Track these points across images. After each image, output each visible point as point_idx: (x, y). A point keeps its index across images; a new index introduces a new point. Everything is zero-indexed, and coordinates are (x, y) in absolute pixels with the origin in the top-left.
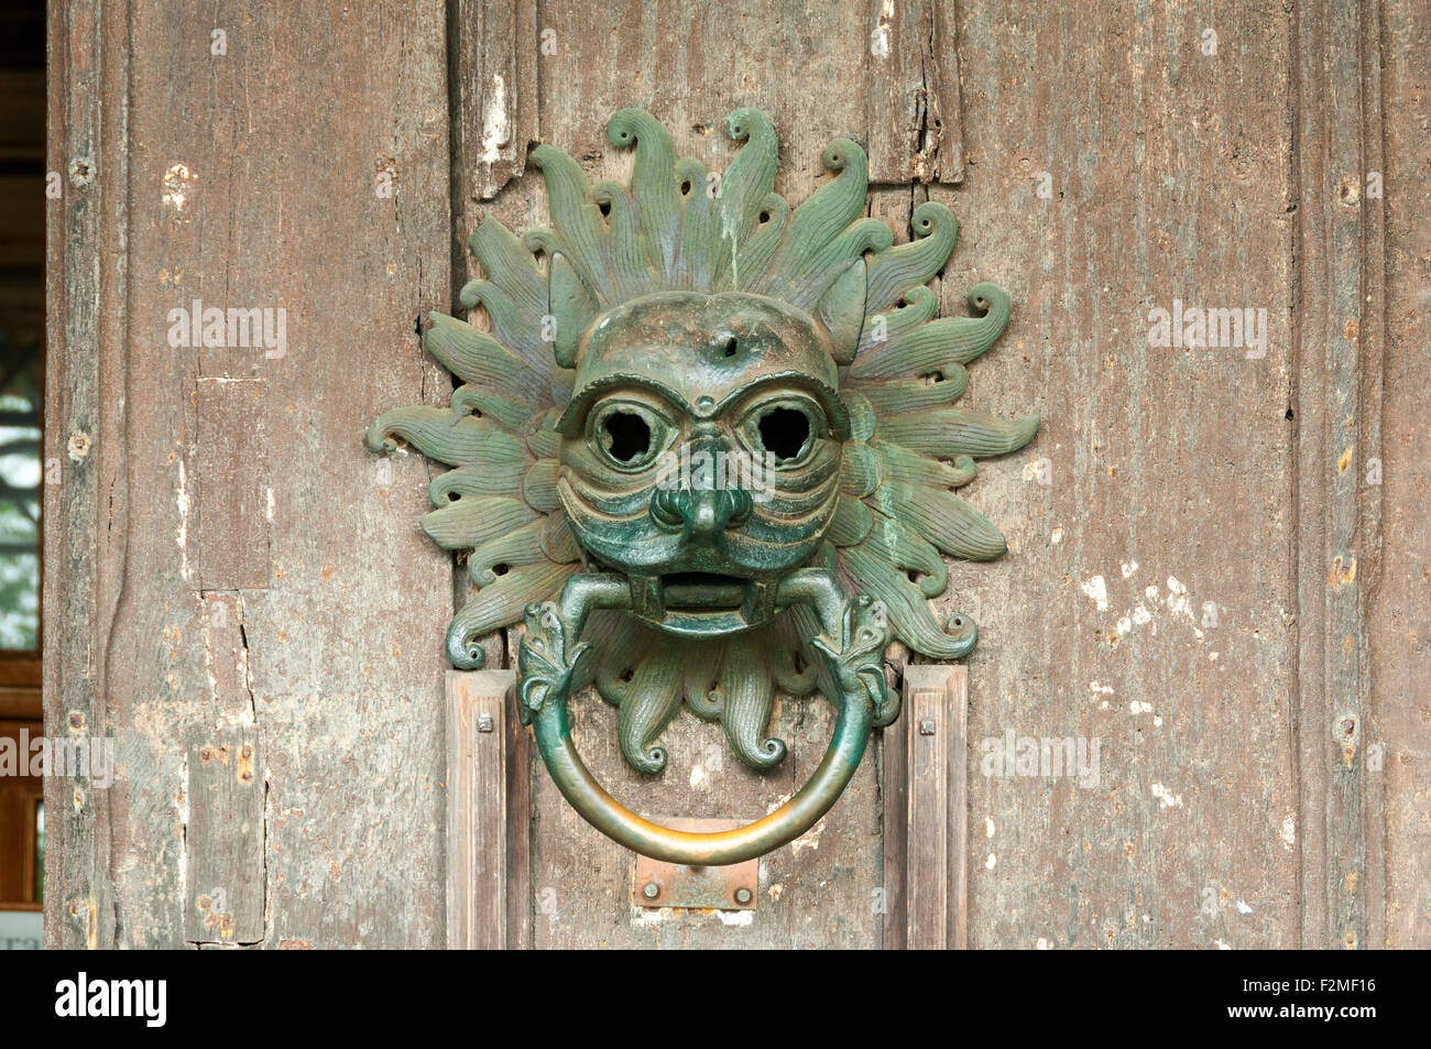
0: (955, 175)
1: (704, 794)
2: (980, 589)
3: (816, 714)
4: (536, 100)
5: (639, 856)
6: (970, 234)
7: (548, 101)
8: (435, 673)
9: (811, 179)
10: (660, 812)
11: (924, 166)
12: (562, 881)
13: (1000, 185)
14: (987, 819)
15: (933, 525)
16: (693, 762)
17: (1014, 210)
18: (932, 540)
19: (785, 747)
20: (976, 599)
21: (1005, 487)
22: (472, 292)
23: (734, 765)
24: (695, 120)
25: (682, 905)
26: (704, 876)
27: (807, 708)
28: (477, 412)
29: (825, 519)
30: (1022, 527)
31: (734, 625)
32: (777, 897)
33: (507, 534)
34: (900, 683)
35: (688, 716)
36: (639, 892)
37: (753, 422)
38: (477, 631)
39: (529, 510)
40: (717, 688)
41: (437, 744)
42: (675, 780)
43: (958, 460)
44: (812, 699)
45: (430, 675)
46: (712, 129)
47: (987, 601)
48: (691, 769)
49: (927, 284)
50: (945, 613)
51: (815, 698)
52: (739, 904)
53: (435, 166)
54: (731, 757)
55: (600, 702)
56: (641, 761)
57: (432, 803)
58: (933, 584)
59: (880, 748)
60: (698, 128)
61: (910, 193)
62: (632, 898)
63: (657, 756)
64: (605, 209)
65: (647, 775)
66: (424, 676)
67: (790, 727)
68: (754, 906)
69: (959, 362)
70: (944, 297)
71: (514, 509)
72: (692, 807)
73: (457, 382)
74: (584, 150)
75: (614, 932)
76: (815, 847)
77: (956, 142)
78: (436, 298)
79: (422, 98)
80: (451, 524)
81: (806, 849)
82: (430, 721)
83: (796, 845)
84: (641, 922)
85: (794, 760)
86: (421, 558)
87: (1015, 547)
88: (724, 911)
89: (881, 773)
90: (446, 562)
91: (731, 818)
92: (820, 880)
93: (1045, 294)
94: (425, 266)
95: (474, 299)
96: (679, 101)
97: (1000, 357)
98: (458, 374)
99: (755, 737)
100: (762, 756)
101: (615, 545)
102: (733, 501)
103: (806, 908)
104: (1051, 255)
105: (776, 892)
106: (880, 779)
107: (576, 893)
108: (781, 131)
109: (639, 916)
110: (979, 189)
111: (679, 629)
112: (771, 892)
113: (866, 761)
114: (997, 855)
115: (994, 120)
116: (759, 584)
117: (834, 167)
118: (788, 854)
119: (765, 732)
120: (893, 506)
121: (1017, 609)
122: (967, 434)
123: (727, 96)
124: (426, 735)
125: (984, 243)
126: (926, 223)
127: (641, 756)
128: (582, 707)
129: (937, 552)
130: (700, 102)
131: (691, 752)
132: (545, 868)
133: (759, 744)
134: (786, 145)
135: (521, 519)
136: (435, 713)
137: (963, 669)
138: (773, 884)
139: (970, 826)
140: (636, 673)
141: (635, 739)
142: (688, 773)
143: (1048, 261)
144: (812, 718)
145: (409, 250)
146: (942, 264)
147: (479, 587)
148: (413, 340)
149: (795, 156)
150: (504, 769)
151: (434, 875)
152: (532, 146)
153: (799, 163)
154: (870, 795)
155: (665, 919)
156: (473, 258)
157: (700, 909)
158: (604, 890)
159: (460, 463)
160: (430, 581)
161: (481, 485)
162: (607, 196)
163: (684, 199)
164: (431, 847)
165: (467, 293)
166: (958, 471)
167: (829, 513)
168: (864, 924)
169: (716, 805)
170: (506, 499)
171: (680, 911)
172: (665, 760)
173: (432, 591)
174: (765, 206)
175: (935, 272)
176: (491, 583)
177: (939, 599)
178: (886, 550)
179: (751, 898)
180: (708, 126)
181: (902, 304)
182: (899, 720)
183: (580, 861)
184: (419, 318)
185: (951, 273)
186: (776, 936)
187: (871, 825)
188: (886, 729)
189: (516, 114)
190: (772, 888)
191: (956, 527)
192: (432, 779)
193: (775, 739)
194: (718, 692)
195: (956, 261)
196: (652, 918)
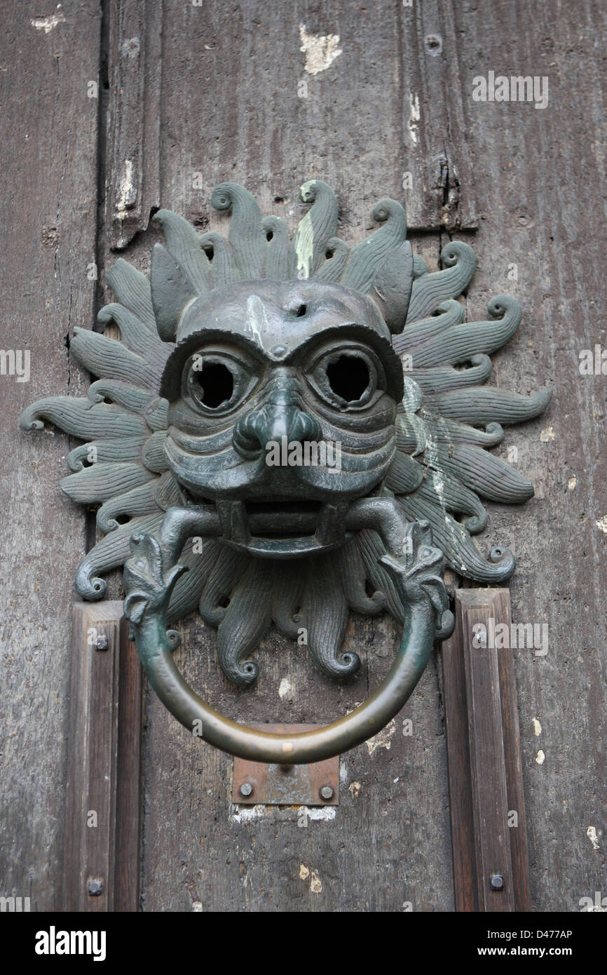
0: (472, 222)
1: (291, 702)
2: (514, 528)
3: (385, 632)
4: (158, 181)
5: (236, 759)
6: (486, 265)
7: (168, 185)
8: (68, 605)
9: (364, 230)
10: (254, 719)
11: (448, 217)
12: (170, 783)
13: (505, 233)
14: (534, 720)
15: (473, 475)
16: (282, 676)
17: (518, 249)
18: (473, 487)
19: (359, 660)
20: (511, 536)
21: (527, 447)
22: (106, 313)
23: (316, 677)
24: (277, 194)
25: (273, 802)
26: (293, 776)
27: (376, 628)
28: (108, 400)
29: (386, 458)
30: (544, 478)
31: (310, 546)
32: (357, 793)
33: (128, 491)
34: (452, 604)
35: (277, 637)
36: (236, 791)
37: (322, 370)
38: (101, 569)
39: (146, 472)
40: (300, 612)
41: (67, 665)
42: (267, 691)
43: (489, 427)
44: (380, 620)
45: (63, 608)
46: (289, 200)
47: (520, 537)
48: (280, 682)
49: (456, 298)
50: (486, 547)
51: (383, 619)
52: (325, 802)
53: (85, 232)
54: (314, 670)
55: (203, 626)
56: (236, 674)
57: (61, 716)
58: (474, 523)
59: (439, 660)
60: (278, 200)
61: (438, 239)
62: (230, 797)
63: (250, 669)
64: (210, 253)
65: (242, 688)
66: (59, 609)
67: (362, 644)
68: (336, 802)
69: (484, 353)
70: (469, 310)
71: (135, 471)
72: (282, 714)
73: (93, 378)
74: (194, 217)
75: (214, 828)
76: (388, 748)
77: (471, 200)
78: (81, 321)
79: (78, 188)
80: (83, 485)
81: (381, 750)
82: (63, 646)
83: (371, 744)
84: (237, 818)
85: (367, 671)
86: (60, 514)
87: (539, 493)
88: (310, 807)
89: (441, 682)
90: (80, 517)
91: (315, 723)
92: (394, 777)
93: (546, 308)
94: (74, 299)
95: (108, 317)
96: (265, 184)
97: (515, 352)
98: (94, 372)
99: (333, 652)
100: (339, 666)
101: (204, 476)
102: (304, 424)
103: (383, 803)
104: (548, 279)
105: (355, 789)
106: (441, 687)
107: (181, 794)
108: (341, 200)
109: (237, 813)
110: (490, 236)
111: (262, 550)
112: (351, 788)
113: (427, 673)
114: (544, 752)
115: (497, 190)
116: (331, 506)
117: (380, 219)
118: (365, 754)
119: (341, 646)
120: (440, 463)
121: (545, 542)
122: (495, 405)
123: (300, 178)
124: (59, 656)
125: (496, 272)
126: (452, 256)
127: (236, 669)
128: (188, 631)
129: (477, 497)
130: (279, 182)
131: (279, 666)
132: (154, 771)
133: (336, 657)
134: (344, 209)
135: (140, 479)
136: (66, 640)
137: (506, 591)
138: (353, 781)
139: (521, 726)
140: (232, 601)
141: (231, 656)
142: (277, 685)
143: (546, 283)
144: (382, 636)
145: (63, 289)
146: (466, 285)
147: (104, 534)
148: (62, 351)
149: (351, 217)
150: (117, 683)
151: (60, 779)
152: (155, 210)
153: (355, 221)
154: (432, 700)
155: (259, 815)
156: (109, 291)
157: (290, 805)
158: (205, 790)
159: (93, 438)
160: (68, 532)
161: (109, 454)
162: (210, 243)
163: (269, 244)
164: (58, 753)
165: (103, 314)
166: (490, 435)
167: (389, 453)
168: (434, 817)
169: (302, 712)
170: (128, 464)
171: (272, 808)
172: (257, 674)
173: (68, 541)
174: (330, 245)
175: (460, 291)
176: (114, 530)
177: (481, 536)
178: (435, 496)
179: (333, 794)
180: (286, 198)
181: (437, 313)
182: (454, 633)
183: (185, 765)
184: (68, 335)
185: (473, 293)
186: (356, 829)
187: (436, 726)
188: (444, 643)
189: (141, 185)
190: (352, 785)
191: (491, 475)
192: (62, 695)
193: (349, 652)
194: (301, 615)
195: (477, 284)
196: (248, 814)
